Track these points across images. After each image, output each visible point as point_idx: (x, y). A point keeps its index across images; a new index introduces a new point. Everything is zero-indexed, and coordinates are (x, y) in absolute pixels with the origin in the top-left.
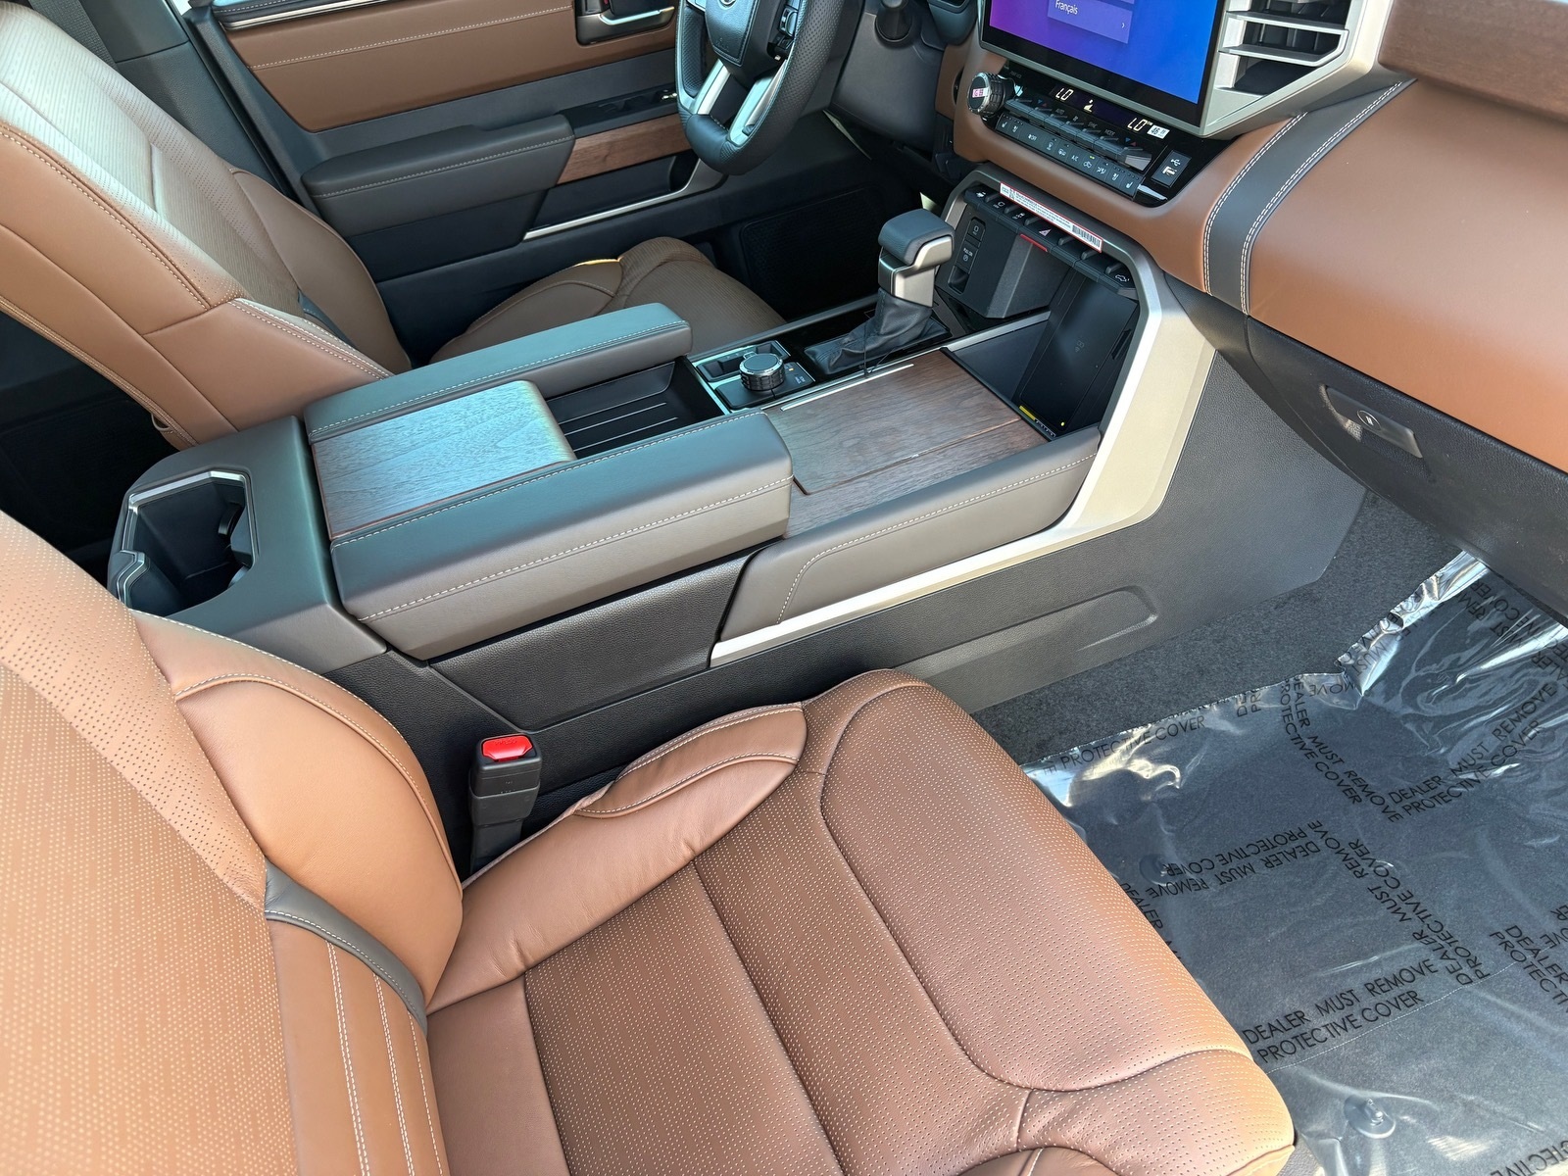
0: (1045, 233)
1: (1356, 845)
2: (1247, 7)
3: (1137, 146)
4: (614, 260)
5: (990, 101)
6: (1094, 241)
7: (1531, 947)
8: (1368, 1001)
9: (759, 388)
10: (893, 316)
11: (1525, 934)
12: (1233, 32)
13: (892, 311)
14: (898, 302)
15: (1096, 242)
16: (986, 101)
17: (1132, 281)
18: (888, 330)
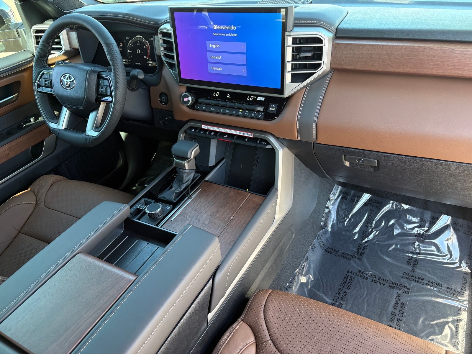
0: (226, 136)
1: (360, 271)
2: (291, 60)
3: (256, 104)
4: (27, 190)
5: (192, 101)
6: (249, 135)
7: (411, 275)
8: (397, 311)
9: (157, 216)
10: (187, 176)
11: (408, 273)
12: (288, 67)
13: (186, 174)
14: (187, 171)
15: (251, 135)
16: (191, 101)
17: (268, 143)
18: (186, 181)
